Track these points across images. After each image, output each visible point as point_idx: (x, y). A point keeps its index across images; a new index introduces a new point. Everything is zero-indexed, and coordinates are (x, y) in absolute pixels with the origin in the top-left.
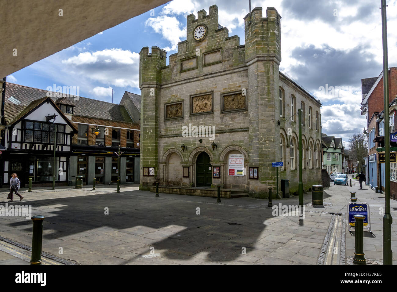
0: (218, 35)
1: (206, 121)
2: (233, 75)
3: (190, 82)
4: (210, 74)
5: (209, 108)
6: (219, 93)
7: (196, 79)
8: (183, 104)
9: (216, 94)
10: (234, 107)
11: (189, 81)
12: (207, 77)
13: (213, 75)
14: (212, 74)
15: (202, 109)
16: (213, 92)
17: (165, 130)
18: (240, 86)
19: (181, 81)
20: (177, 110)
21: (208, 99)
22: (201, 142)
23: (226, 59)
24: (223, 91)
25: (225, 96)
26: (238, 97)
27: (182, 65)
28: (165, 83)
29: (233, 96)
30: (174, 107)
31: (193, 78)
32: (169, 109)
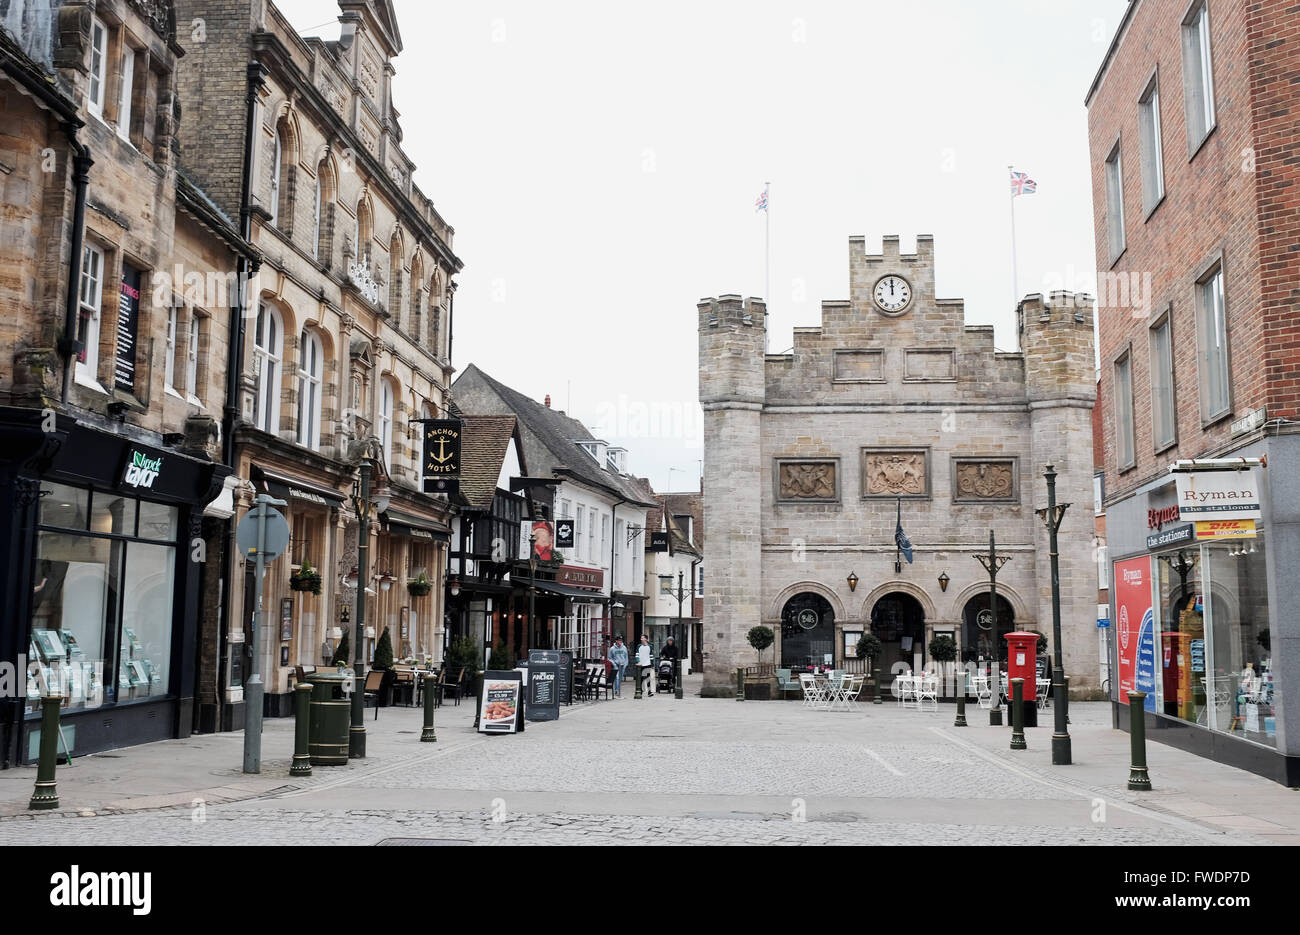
0: (946, 314)
2: (983, 416)
3: (859, 412)
4: (923, 404)
5: (915, 486)
6: (947, 455)
7: (880, 408)
8: (837, 465)
9: (939, 455)
10: (986, 492)
11: (858, 409)
12: (912, 408)
13: (931, 408)
14: (928, 404)
15: (894, 485)
16: (928, 447)
17: (778, 531)
18: (1001, 446)
19: (835, 405)
20: (818, 480)
21: (912, 463)
22: (898, 569)
23: (969, 377)
24: (956, 451)
25: (963, 463)
26: (994, 470)
27: (836, 363)
28: (778, 401)
29: (984, 466)
30: (804, 470)
31: (872, 405)
32: (788, 472)
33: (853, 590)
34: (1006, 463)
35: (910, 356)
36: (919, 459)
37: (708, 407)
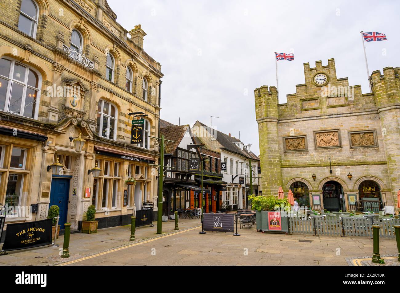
0: (341, 83)
1: (334, 154)
2: (359, 117)
3: (312, 120)
4: (335, 115)
5: (335, 143)
6: (346, 131)
7: (319, 118)
8: (305, 138)
9: (343, 132)
10: (363, 144)
11: (311, 118)
12: (331, 116)
13: (338, 116)
14: (337, 114)
15: (327, 143)
16: (339, 129)
17: (286, 161)
18: (368, 127)
19: (303, 118)
20: (299, 143)
21: (333, 135)
22: (331, 172)
23: (352, 104)
24: (350, 130)
25: (353, 134)
26: (366, 136)
27: (302, 104)
28: (283, 118)
29: (362, 134)
30: (294, 140)
31: (316, 117)
32: (288, 141)
33: (314, 180)
34: (371, 132)
35: (329, 99)
36: (336, 134)
37: (259, 122)
